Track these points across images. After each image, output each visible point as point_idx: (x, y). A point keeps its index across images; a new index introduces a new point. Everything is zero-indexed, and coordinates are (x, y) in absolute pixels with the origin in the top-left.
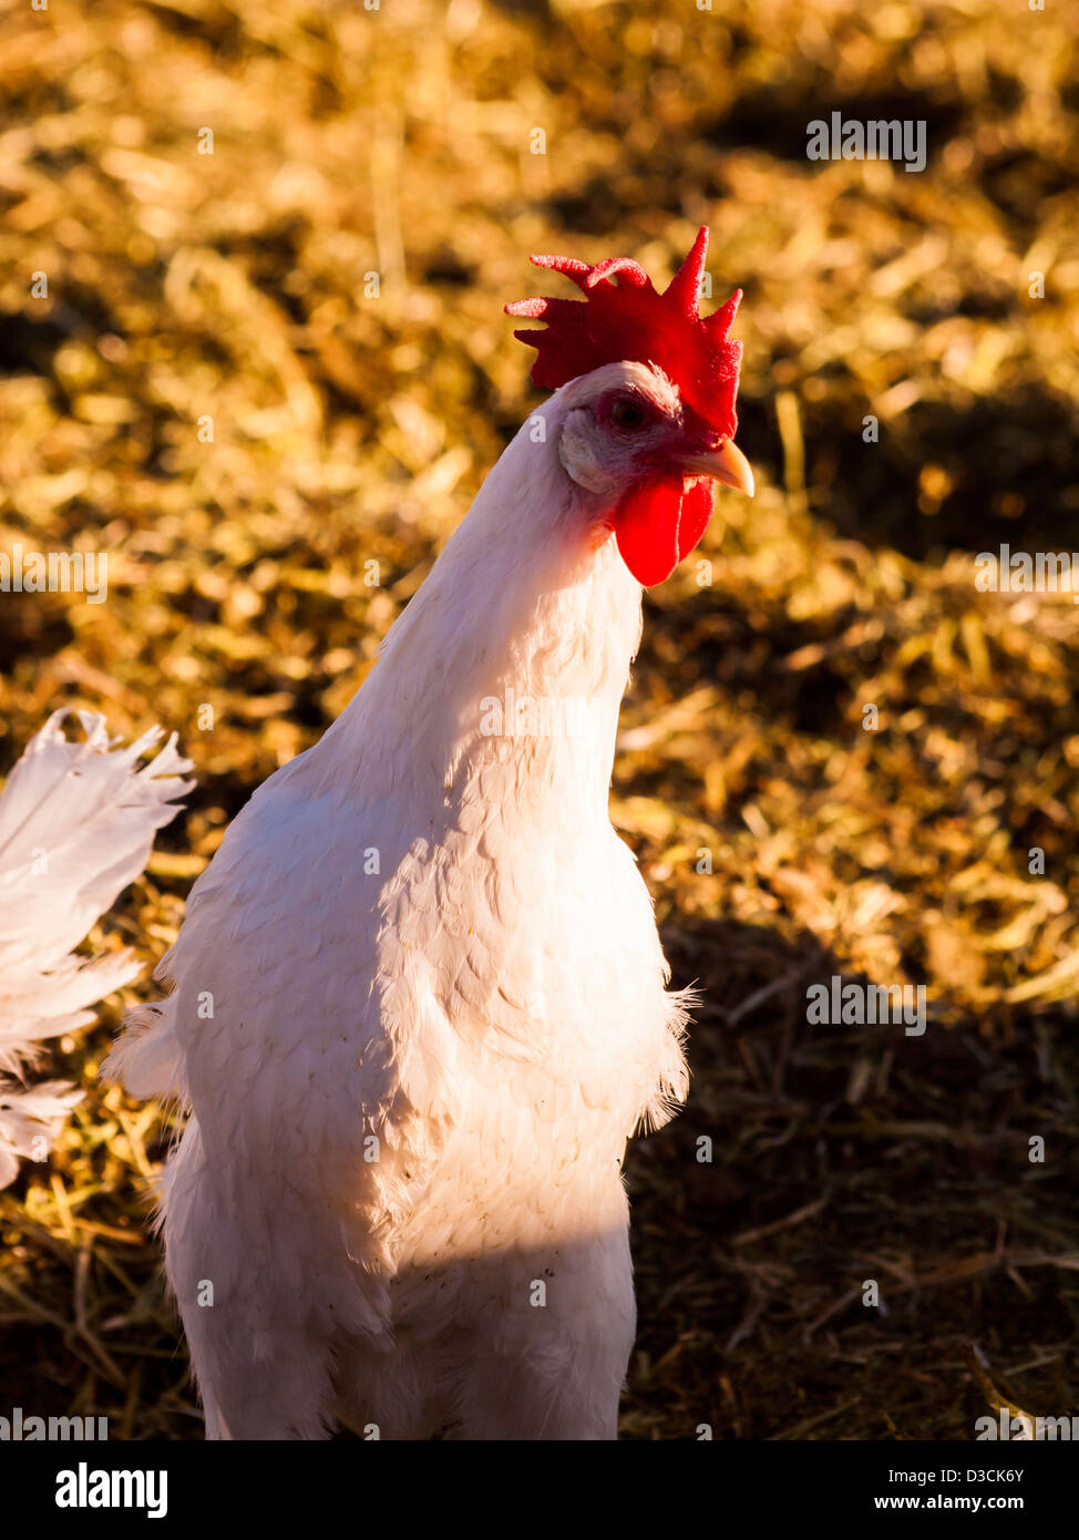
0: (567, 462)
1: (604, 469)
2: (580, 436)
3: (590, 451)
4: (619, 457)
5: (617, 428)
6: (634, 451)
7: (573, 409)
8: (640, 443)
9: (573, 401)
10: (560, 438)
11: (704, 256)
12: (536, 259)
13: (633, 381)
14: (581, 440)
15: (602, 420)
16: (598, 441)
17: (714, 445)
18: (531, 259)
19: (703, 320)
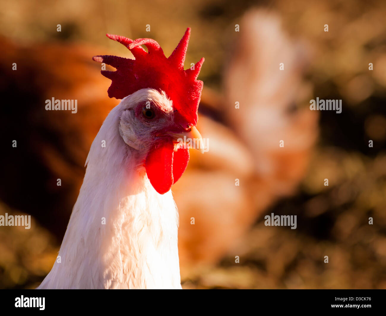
0: (123, 135)
1: (139, 138)
2: (128, 122)
3: (132, 130)
4: (145, 133)
5: (143, 119)
6: (151, 130)
7: (125, 110)
8: (154, 127)
9: (125, 106)
10: (119, 123)
11: (188, 41)
12: (109, 35)
13: (151, 98)
14: (128, 124)
15: (138, 115)
16: (136, 125)
17: (187, 129)
18: (107, 35)
19: (185, 71)
